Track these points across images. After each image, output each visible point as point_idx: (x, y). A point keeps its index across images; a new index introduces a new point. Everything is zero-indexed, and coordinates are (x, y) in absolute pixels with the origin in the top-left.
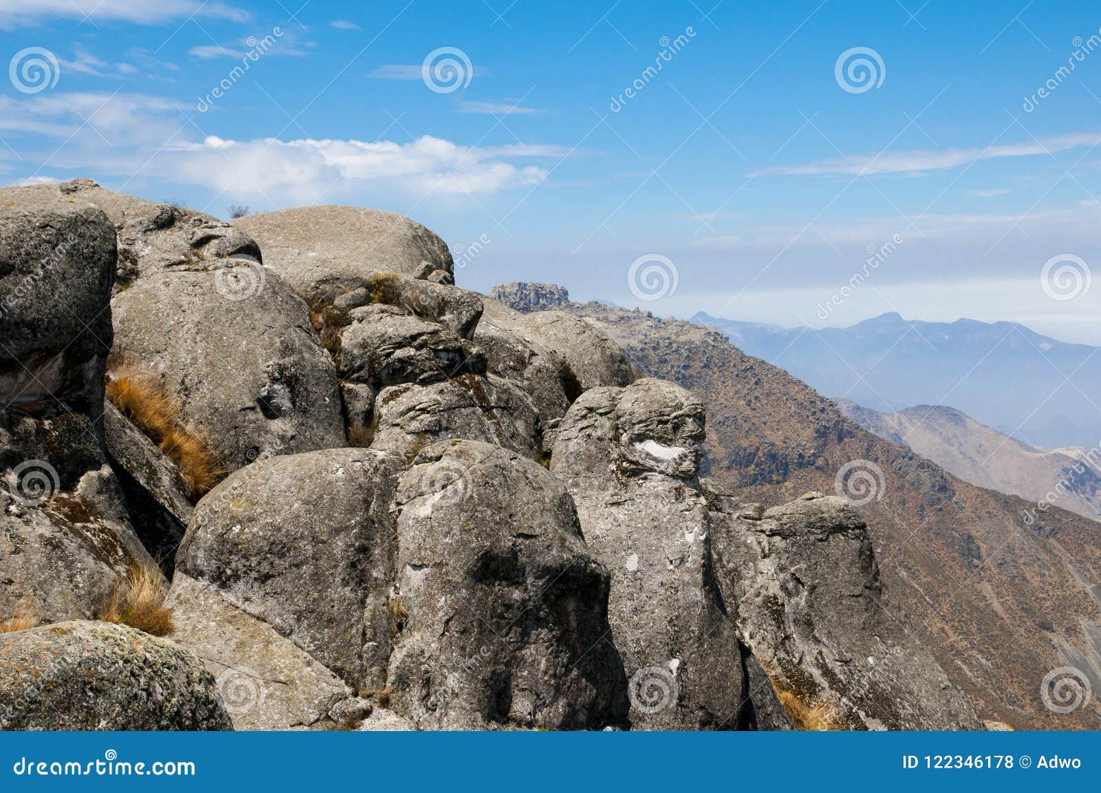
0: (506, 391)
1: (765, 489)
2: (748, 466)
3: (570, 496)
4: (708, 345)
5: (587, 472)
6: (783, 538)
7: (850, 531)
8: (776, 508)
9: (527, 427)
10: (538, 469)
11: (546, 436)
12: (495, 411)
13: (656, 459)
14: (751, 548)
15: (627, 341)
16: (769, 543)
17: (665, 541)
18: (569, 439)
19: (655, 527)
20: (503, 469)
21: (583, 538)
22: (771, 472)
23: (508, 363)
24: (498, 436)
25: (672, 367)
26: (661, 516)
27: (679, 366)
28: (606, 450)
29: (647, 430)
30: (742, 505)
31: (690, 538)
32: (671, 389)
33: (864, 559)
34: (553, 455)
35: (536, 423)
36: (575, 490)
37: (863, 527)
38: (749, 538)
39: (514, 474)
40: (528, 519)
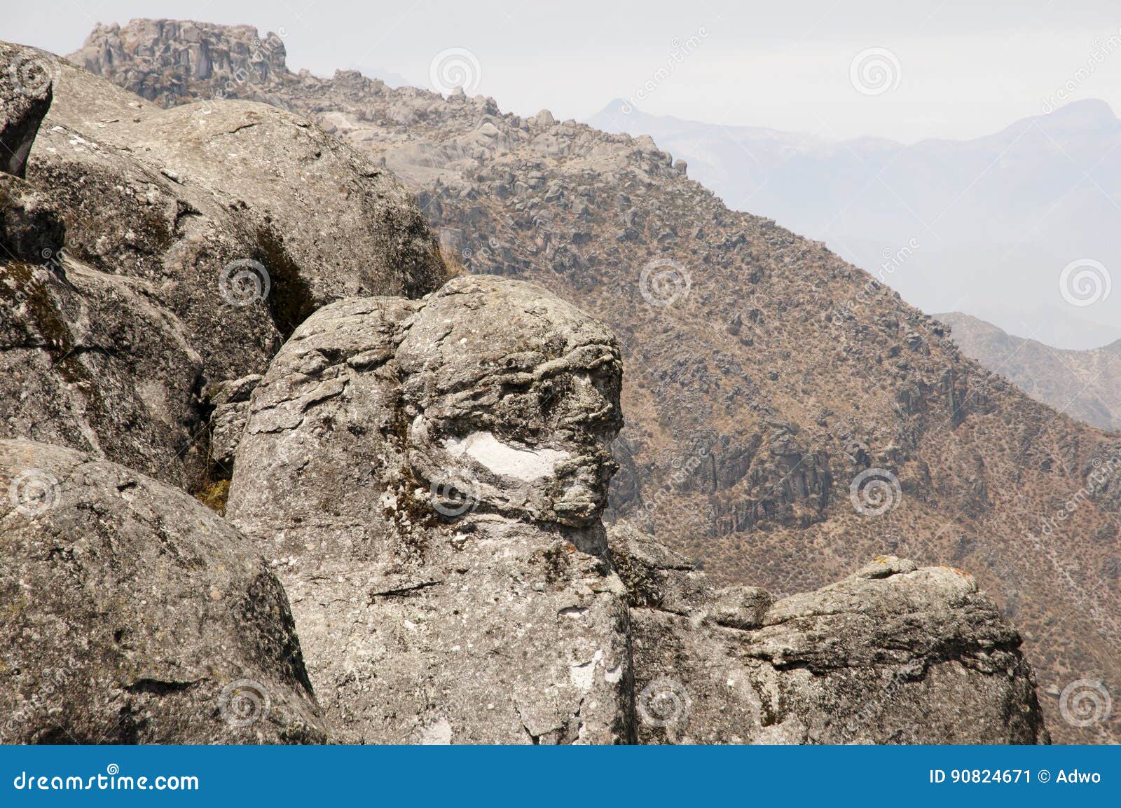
0: (114, 306)
1: (774, 539)
2: (733, 484)
3: (275, 582)
4: (635, 182)
5: (323, 514)
6: (816, 674)
7: (982, 655)
8: (799, 597)
9: (170, 398)
10: (192, 512)
11: (219, 422)
12: (84, 358)
13: (496, 481)
14: (736, 699)
15: (435, 173)
16: (782, 686)
17: (519, 688)
18: (278, 431)
19: (496, 652)
20: (100, 514)
21: (308, 687)
22: (787, 496)
23: (121, 233)
24: (92, 424)
25: (548, 238)
26: (510, 624)
27: (563, 237)
28: (371, 458)
29: (474, 408)
30: (713, 591)
31: (582, 679)
32: (537, 303)
33: (1016, 726)
34: (236, 472)
35: (196, 389)
36: (293, 561)
37: (1014, 643)
38: (732, 674)
39: (129, 525)
40: (164, 642)
